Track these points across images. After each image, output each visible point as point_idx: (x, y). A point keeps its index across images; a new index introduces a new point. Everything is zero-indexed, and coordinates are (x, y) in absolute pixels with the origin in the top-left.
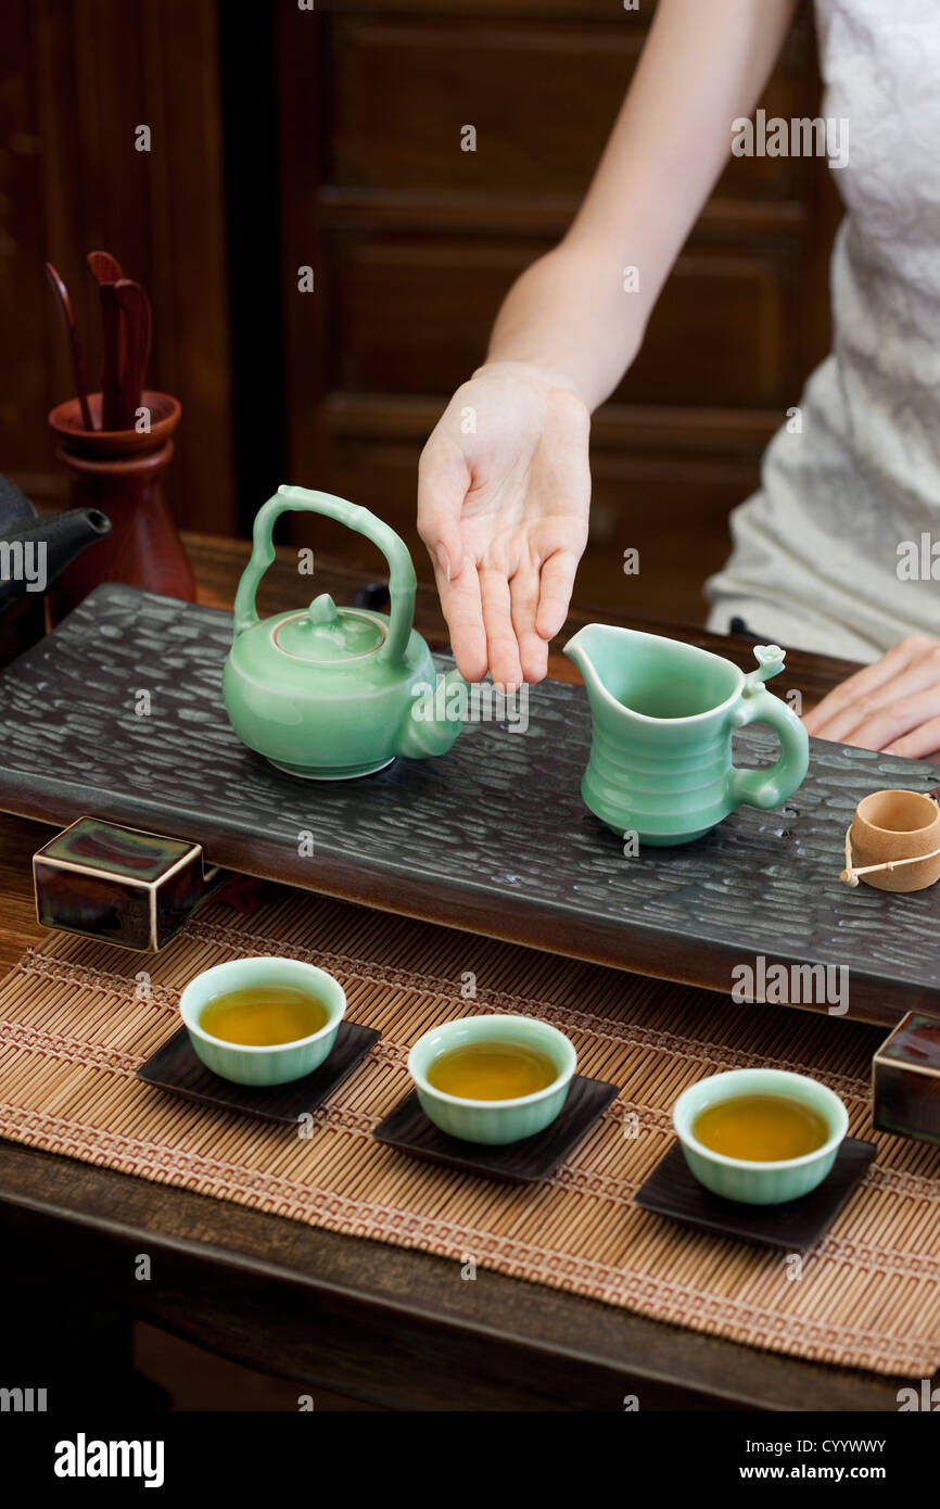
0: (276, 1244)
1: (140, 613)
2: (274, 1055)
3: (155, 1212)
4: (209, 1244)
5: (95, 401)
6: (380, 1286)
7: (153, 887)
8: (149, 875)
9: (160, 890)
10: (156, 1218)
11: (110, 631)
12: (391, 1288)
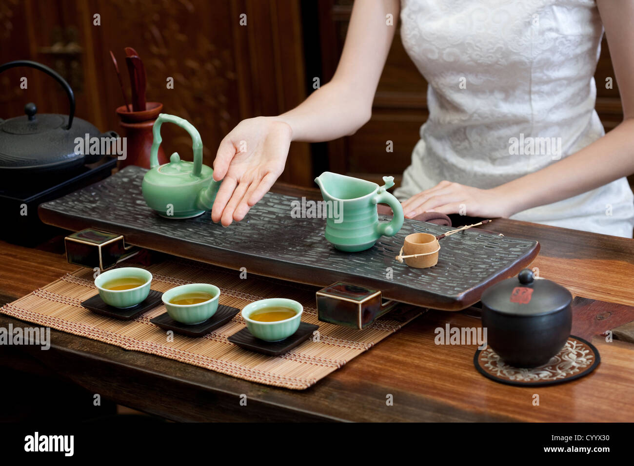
0: (108, 352)
1: (138, 174)
2: (121, 293)
3: (72, 343)
4: (85, 352)
5: (131, 107)
6: (136, 364)
7: (100, 246)
8: (100, 242)
9: (102, 247)
10: (72, 345)
11: (125, 180)
12: (140, 364)
